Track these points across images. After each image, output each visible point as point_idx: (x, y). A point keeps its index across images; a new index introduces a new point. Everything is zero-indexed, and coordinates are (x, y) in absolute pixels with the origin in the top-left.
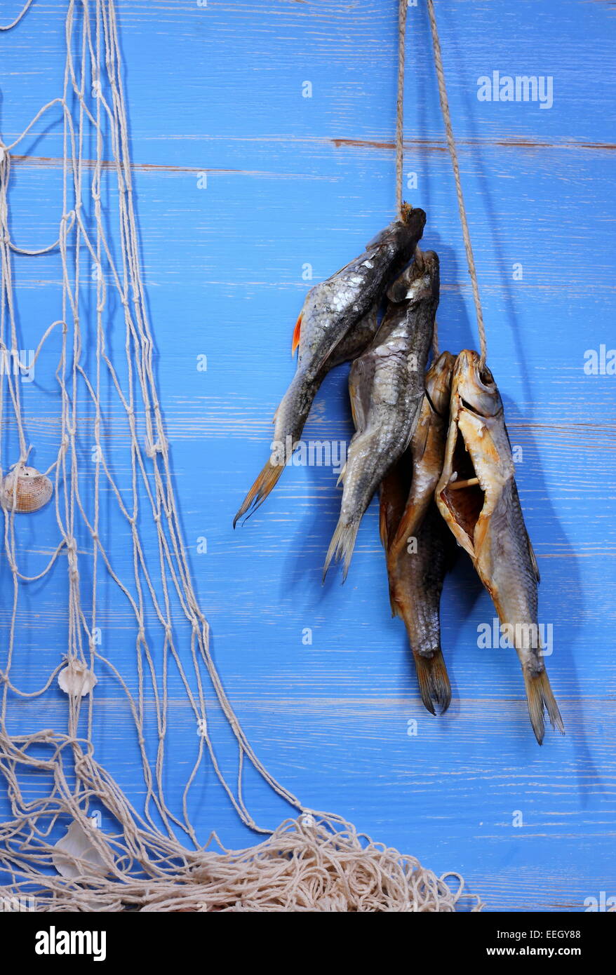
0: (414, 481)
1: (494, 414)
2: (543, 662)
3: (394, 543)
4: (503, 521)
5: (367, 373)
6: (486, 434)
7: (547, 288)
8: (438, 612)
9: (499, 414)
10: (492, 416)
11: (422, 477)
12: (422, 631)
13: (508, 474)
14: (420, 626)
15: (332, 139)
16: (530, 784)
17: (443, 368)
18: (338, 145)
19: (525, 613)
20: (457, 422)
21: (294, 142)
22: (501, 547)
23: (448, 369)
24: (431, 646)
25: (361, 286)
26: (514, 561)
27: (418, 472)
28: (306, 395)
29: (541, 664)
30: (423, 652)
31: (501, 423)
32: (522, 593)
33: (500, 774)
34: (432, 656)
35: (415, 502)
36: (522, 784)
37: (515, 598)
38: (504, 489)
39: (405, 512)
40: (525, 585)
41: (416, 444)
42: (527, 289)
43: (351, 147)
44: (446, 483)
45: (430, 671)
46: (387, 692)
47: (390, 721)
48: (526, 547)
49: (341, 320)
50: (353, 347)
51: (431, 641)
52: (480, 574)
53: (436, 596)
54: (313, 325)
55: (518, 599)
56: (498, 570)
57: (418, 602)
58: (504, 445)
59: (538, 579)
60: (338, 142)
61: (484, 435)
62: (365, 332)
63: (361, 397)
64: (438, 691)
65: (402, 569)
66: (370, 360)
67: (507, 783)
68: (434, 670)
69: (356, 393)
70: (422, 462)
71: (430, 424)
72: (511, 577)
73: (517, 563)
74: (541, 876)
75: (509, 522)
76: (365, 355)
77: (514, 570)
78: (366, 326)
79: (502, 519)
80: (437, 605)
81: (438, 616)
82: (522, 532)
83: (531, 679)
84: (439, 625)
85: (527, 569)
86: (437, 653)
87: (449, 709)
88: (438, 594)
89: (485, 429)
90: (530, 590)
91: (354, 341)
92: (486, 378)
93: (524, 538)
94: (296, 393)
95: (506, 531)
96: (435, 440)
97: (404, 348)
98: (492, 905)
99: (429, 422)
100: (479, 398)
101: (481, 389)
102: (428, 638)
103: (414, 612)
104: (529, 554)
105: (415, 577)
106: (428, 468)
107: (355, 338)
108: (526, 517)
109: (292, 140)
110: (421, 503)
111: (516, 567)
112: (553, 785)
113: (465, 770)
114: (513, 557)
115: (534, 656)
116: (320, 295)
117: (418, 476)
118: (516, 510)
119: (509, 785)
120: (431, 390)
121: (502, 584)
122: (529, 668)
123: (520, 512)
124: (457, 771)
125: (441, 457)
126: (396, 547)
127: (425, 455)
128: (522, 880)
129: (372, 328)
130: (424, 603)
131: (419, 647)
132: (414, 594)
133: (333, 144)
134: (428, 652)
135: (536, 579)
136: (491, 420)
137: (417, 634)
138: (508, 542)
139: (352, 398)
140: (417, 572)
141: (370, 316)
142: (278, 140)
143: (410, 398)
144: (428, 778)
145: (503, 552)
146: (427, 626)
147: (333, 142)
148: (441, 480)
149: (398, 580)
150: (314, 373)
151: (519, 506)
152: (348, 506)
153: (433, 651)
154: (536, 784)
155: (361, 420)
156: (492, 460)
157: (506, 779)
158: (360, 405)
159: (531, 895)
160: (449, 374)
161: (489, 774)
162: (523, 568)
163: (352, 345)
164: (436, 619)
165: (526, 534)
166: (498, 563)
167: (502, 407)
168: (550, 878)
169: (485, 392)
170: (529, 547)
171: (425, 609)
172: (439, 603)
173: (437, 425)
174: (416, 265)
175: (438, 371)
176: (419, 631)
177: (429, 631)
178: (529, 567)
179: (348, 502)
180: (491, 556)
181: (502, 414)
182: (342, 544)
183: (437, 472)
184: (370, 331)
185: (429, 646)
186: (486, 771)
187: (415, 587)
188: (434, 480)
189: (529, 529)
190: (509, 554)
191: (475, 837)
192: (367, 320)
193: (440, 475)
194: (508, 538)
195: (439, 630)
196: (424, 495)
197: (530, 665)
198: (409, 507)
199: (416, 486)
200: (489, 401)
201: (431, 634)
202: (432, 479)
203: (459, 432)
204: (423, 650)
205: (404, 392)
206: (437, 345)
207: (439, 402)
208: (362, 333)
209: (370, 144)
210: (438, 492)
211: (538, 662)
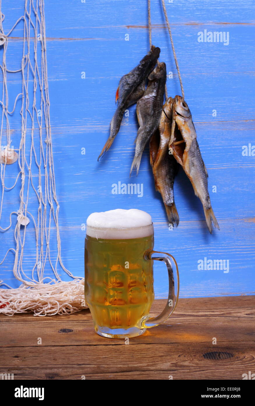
0: (161, 141)
1: (188, 117)
2: (211, 204)
3: (155, 164)
4: (193, 154)
5: (142, 105)
6: (186, 123)
7: (205, 74)
8: (173, 190)
9: (190, 117)
10: (187, 118)
11: (163, 140)
12: (167, 196)
13: (194, 137)
14: (166, 195)
15: (126, 26)
16: (210, 251)
17: (169, 102)
18: (128, 28)
19: (203, 187)
20: (175, 120)
21: (113, 28)
22: (193, 163)
23: (171, 103)
24: (171, 201)
25: (138, 74)
26: (198, 169)
27: (162, 138)
28: (121, 112)
29: (210, 205)
30: (168, 204)
31: (191, 120)
32: (202, 180)
33: (198, 248)
34: (171, 205)
35: (161, 148)
36: (207, 251)
37: (199, 181)
38: (193, 142)
39: (158, 152)
40: (202, 177)
41: (161, 129)
42: (198, 75)
43: (133, 28)
44: (172, 142)
45: (171, 211)
46: (157, 220)
47: (158, 230)
48: (203, 165)
49: (132, 86)
50: (137, 97)
51: (171, 200)
52: (186, 172)
53: (172, 184)
54: (122, 90)
55: (200, 182)
56: (192, 171)
57: (165, 186)
58: (192, 128)
59: (208, 176)
60: (128, 27)
61: (185, 124)
62: (141, 91)
63: (141, 114)
64: (174, 218)
65: (159, 174)
66: (143, 100)
67: (201, 251)
68: (172, 211)
69: (139, 113)
70: (163, 134)
71: (166, 122)
72: (197, 174)
73: (199, 170)
74: (216, 283)
75: (196, 155)
76: (141, 99)
77: (198, 171)
78: (141, 88)
79: (193, 153)
80: (172, 187)
81: (173, 191)
82: (201, 160)
83: (206, 210)
84: (173, 194)
85: (203, 172)
86: (173, 204)
87: (179, 225)
88: (172, 183)
89: (185, 122)
90: (204, 179)
91: (137, 94)
92: (184, 105)
93: (202, 162)
94: (117, 113)
95: (194, 158)
96: (167, 127)
97: (155, 95)
98: (198, 294)
99: (165, 121)
100: (182, 111)
101: (183, 108)
102: (169, 199)
103: (164, 189)
104: (204, 168)
105: (163, 177)
106: (166, 136)
107: (137, 93)
108: (202, 155)
109: (112, 27)
110: (164, 149)
111: (199, 171)
112: (218, 251)
113: (186, 247)
114: (198, 167)
115: (207, 202)
116: (124, 79)
117: (162, 139)
118: (199, 152)
119: (202, 251)
120: (165, 110)
121: (194, 176)
122: (205, 206)
123: (200, 153)
124: (183, 247)
125: (170, 133)
126: (156, 165)
127: (164, 132)
128: (209, 285)
129: (143, 89)
130: (167, 186)
131: (167, 202)
132: (163, 183)
133: (127, 28)
134: (169, 204)
135: (207, 176)
136: (187, 119)
137: (165, 197)
138: (196, 162)
139: (138, 115)
140: (164, 175)
141: (142, 85)
142: (107, 27)
143: (157, 112)
144: (173, 250)
145: (194, 166)
146: (169, 195)
147: (127, 27)
148: (170, 141)
149: (157, 178)
150: (123, 105)
151: (199, 151)
152: (138, 150)
153: (171, 204)
154: (212, 251)
155: (141, 122)
156: (188, 132)
157: (201, 249)
158: (141, 117)
159: (212, 291)
160: (172, 104)
161: (194, 248)
162: (201, 171)
163: (137, 96)
164: (172, 192)
165: (202, 161)
166: (192, 169)
167: (191, 115)
168: (219, 284)
169: (184, 109)
170: (204, 165)
171: (168, 188)
172: (173, 187)
173: (168, 122)
174: (158, 67)
175: (168, 103)
176: (166, 196)
177: (170, 196)
178: (204, 172)
179: (137, 149)
180: (189, 166)
181: (191, 117)
182: (136, 164)
183: (169, 138)
184: (143, 91)
185: (170, 202)
186: (194, 247)
187: (163, 181)
188: (168, 141)
189: (204, 159)
190: (196, 166)
191: (191, 270)
192: (141, 86)
193: (170, 139)
194: (195, 161)
195: (174, 196)
196: (165, 146)
197: (206, 205)
198: (160, 150)
199: (162, 143)
200: (186, 113)
201: (171, 197)
202: (167, 140)
203: (176, 123)
204: (168, 203)
205: (155, 110)
206: (167, 95)
207: (168, 114)
208: (140, 92)
209: (140, 27)
210: (170, 145)
211: (209, 204)
